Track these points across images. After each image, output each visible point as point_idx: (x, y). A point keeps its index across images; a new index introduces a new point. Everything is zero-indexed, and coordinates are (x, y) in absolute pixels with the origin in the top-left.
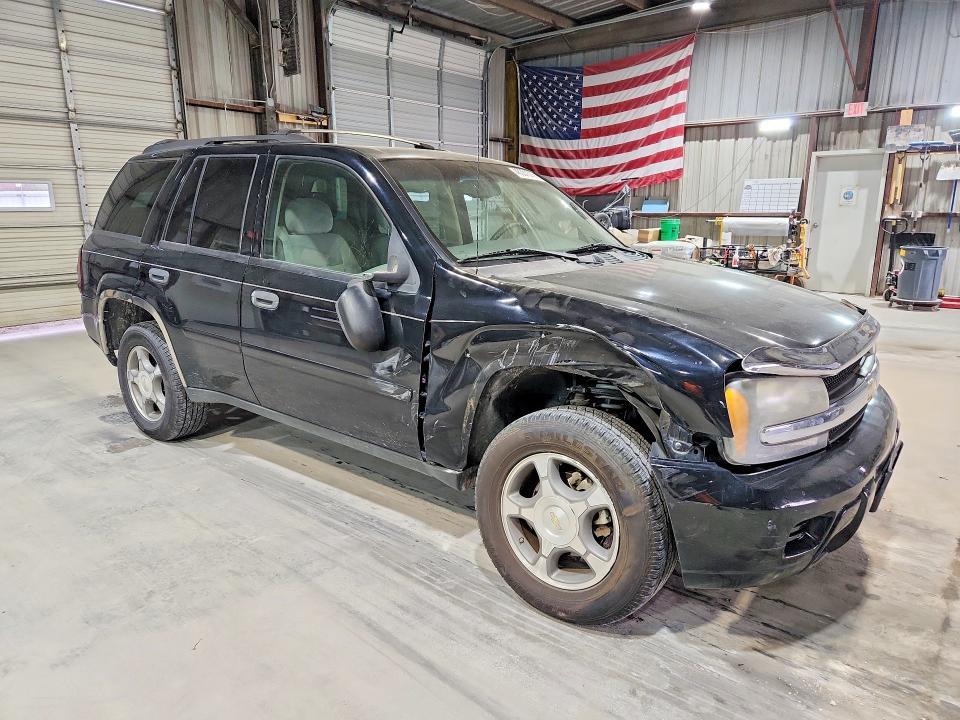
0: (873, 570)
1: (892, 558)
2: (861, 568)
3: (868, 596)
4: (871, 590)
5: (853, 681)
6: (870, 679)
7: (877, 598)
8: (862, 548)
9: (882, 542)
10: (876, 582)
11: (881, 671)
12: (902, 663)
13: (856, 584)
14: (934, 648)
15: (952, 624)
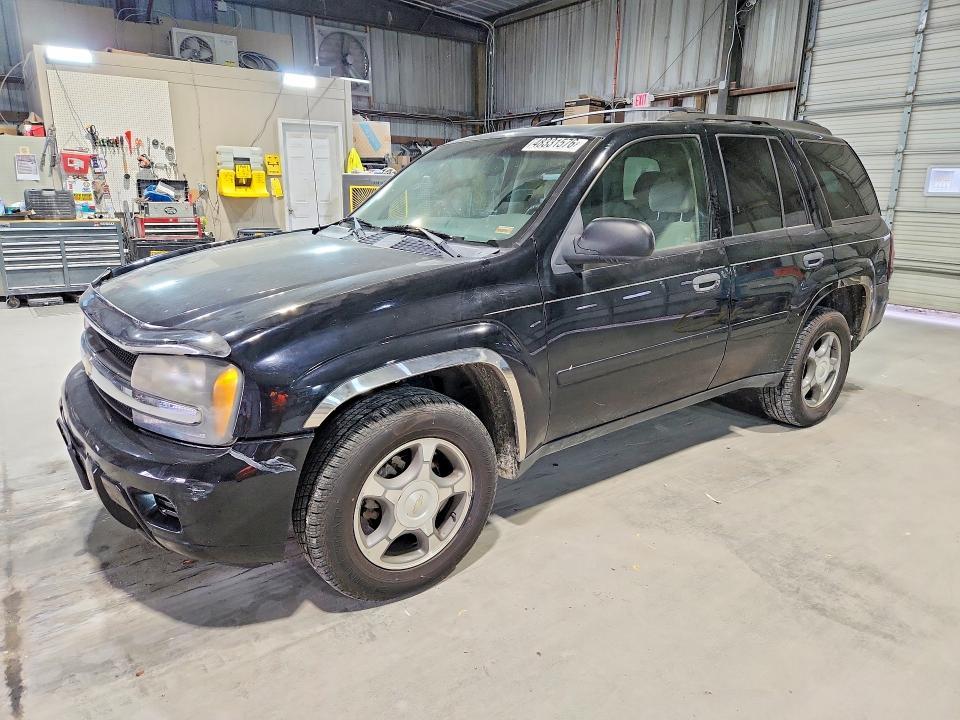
0: (99, 576)
1: (89, 603)
2: (110, 571)
3: (86, 551)
4: (86, 557)
5: (60, 503)
6: (50, 509)
7: (77, 554)
8: (126, 591)
9: (111, 614)
10: (88, 567)
11: (45, 515)
12: (33, 526)
13: (101, 554)
14: (13, 547)
15: (3, 573)
